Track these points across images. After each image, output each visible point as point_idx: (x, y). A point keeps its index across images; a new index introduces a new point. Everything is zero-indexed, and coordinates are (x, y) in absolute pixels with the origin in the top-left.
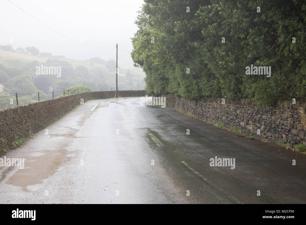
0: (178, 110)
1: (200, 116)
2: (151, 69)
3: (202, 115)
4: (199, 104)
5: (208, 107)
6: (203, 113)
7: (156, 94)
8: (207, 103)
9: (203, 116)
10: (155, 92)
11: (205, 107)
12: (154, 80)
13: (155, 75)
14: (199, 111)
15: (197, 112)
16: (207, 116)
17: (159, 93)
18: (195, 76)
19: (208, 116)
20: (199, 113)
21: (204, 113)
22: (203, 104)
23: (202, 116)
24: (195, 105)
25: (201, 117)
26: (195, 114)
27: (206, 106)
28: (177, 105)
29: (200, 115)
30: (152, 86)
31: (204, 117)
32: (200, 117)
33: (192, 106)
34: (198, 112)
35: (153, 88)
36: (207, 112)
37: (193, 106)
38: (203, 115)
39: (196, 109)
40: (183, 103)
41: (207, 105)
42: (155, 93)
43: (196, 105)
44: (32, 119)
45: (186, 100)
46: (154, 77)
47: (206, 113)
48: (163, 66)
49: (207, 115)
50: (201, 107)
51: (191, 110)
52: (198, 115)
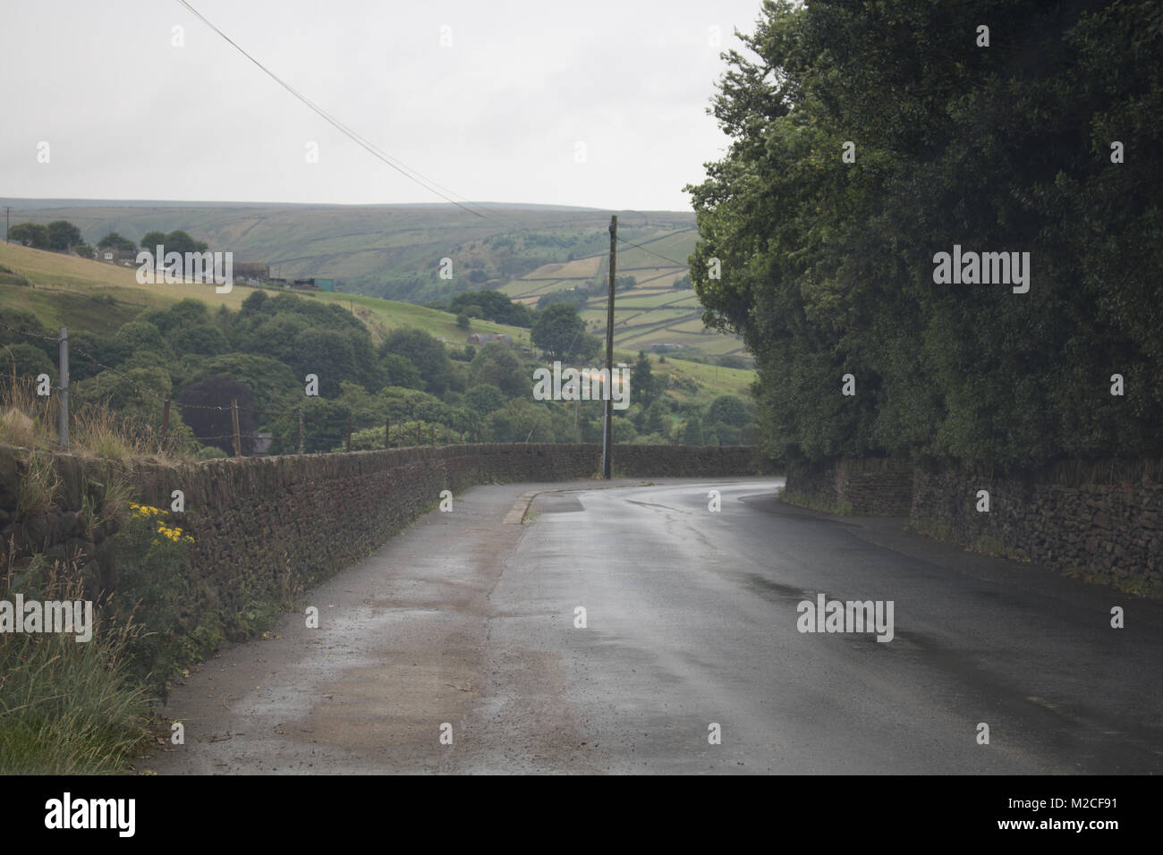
0: (927, 532)
1: (1050, 553)
2: (790, 335)
3: (1059, 548)
4: (1041, 497)
5: (1090, 507)
6: (1064, 537)
7: (808, 455)
8: (1083, 488)
9: (1062, 551)
10: (804, 447)
11: (1074, 506)
12: (802, 389)
13: (807, 363)
14: (1041, 528)
15: (1032, 532)
16: (1083, 549)
17: (827, 451)
18: (1027, 358)
19: (1087, 547)
20: (1042, 536)
21: (1071, 535)
22: (1066, 495)
23: (1057, 551)
24: (1020, 501)
25: (1054, 558)
26: (1021, 544)
27: (1078, 501)
28: (917, 505)
29: (1046, 545)
30: (791, 415)
31: (1071, 554)
32: (1046, 554)
33: (1006, 507)
34: (1036, 533)
35: (794, 430)
36: (1082, 531)
37: (1009, 508)
38: (1062, 547)
39: (1024, 519)
40: (953, 494)
41: (1087, 496)
42: (803, 453)
43: (1028, 499)
44: (287, 527)
45: (974, 479)
46: (803, 377)
47: (1078, 536)
48: (853, 319)
49: (1084, 542)
50: (1052, 510)
51: (999, 526)
52: (1034, 548)
